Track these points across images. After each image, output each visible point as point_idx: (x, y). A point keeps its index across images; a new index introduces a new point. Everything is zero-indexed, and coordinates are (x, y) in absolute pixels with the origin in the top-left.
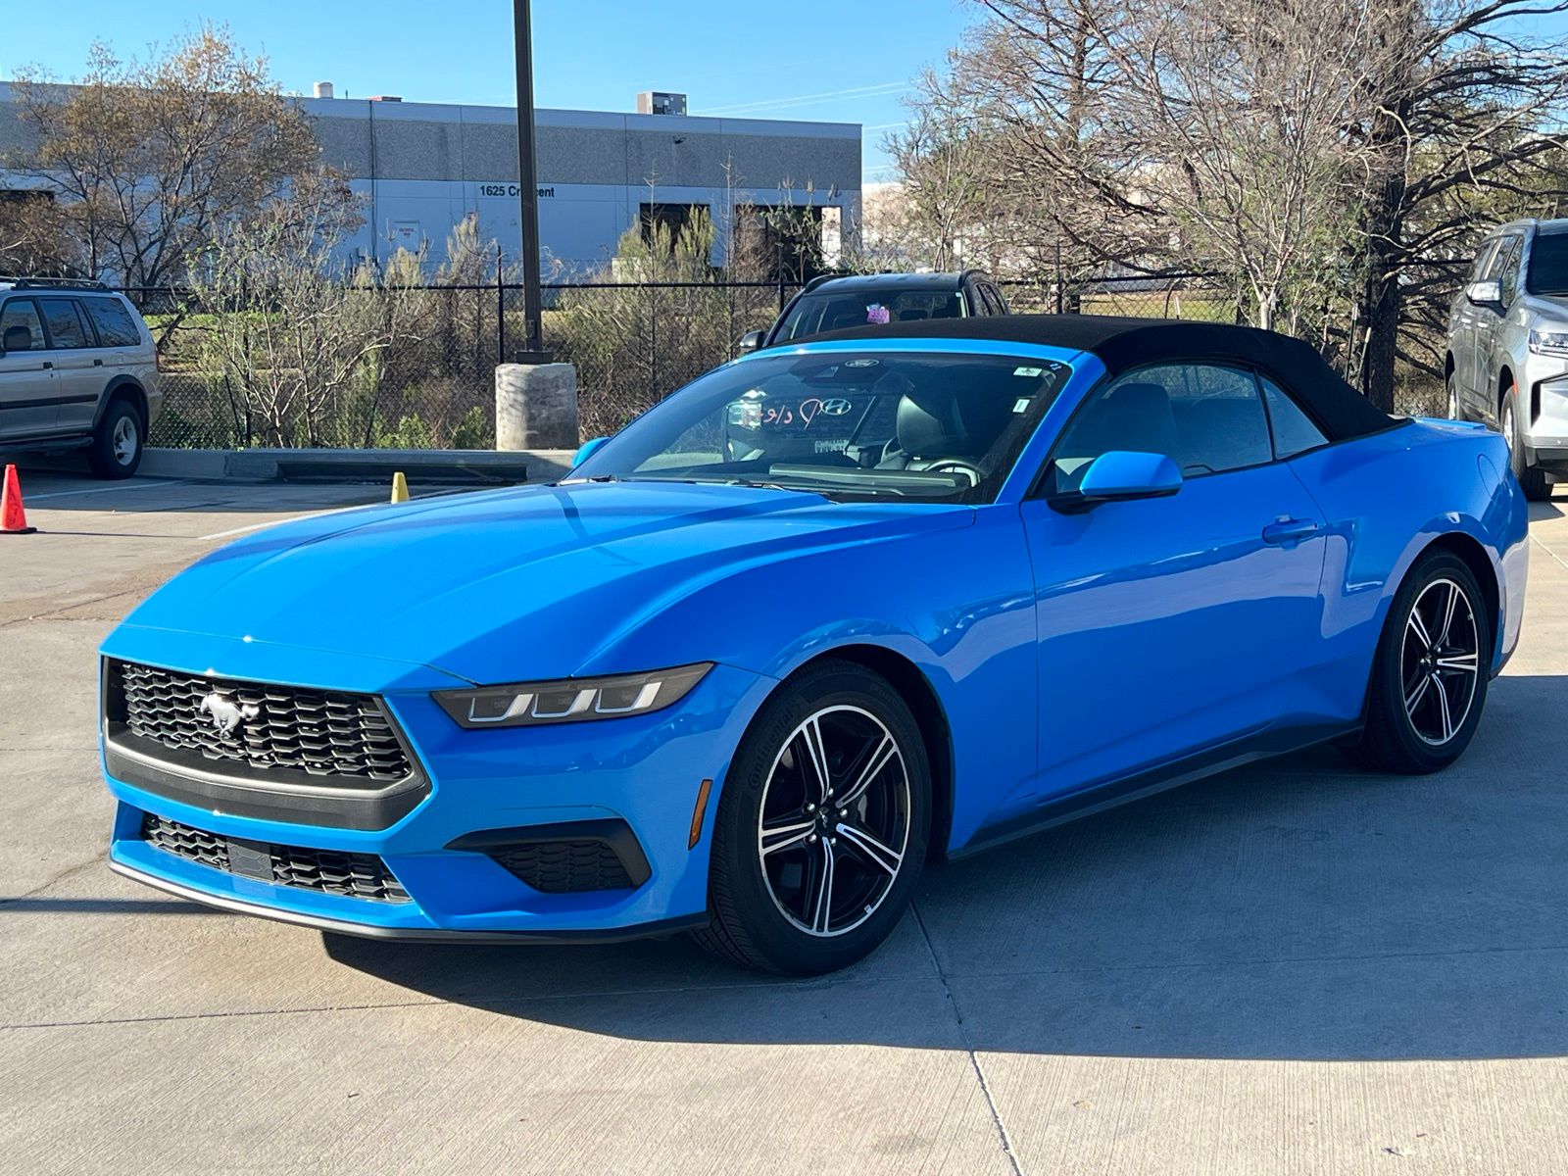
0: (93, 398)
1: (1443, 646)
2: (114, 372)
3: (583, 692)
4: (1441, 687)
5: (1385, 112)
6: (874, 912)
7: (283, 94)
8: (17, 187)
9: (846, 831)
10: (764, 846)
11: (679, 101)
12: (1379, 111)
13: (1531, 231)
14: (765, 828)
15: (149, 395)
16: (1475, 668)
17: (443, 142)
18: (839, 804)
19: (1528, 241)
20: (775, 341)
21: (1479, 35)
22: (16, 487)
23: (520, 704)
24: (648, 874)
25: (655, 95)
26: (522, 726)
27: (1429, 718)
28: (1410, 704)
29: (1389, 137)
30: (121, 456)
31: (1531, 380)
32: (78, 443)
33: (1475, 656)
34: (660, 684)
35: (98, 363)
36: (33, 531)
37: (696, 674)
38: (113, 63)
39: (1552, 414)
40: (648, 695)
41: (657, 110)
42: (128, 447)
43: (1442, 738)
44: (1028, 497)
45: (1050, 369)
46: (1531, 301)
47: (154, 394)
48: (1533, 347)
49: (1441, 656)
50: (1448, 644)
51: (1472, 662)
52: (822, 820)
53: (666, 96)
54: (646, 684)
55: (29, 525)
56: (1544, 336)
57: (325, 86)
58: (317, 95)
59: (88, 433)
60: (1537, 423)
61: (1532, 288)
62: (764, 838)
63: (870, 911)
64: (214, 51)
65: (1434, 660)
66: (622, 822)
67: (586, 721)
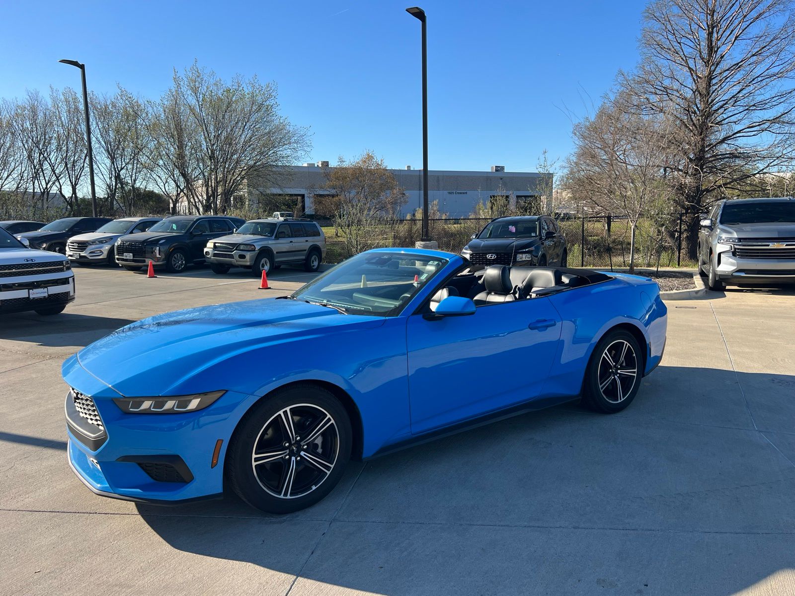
0: (305, 250)
1: (621, 365)
2: (311, 244)
3: (169, 401)
4: (618, 381)
5: (695, 167)
6: (316, 488)
7: (387, 168)
8: (321, 194)
9: (304, 455)
10: (255, 461)
11: (503, 168)
12: (693, 167)
13: (723, 204)
14: (256, 454)
15: (322, 250)
16: (635, 375)
17: (438, 180)
18: (302, 443)
19: (722, 206)
20: (480, 237)
21: (728, 144)
22: (265, 276)
23: (146, 405)
24: (191, 478)
25: (496, 166)
26: (147, 413)
27: (611, 392)
28: (601, 387)
29: (695, 175)
30: (314, 266)
31: (718, 252)
32: (300, 262)
33: (636, 370)
34: (200, 399)
35: (307, 241)
36: (270, 288)
37: (217, 395)
38: (344, 161)
39: (725, 263)
40: (194, 404)
41: (496, 170)
42: (316, 264)
43: (618, 400)
44: (414, 314)
45: (441, 262)
46: (721, 226)
47: (324, 250)
48: (719, 241)
49: (619, 369)
50: (624, 364)
51: (634, 372)
52: (294, 450)
53: (499, 167)
54: (193, 399)
55: (269, 286)
56: (723, 238)
57: (409, 167)
58: (406, 169)
59: (304, 260)
60: (720, 266)
61: (722, 222)
62: (255, 458)
63: (314, 488)
64: (370, 158)
65: (616, 371)
66: (178, 456)
67: (170, 413)
